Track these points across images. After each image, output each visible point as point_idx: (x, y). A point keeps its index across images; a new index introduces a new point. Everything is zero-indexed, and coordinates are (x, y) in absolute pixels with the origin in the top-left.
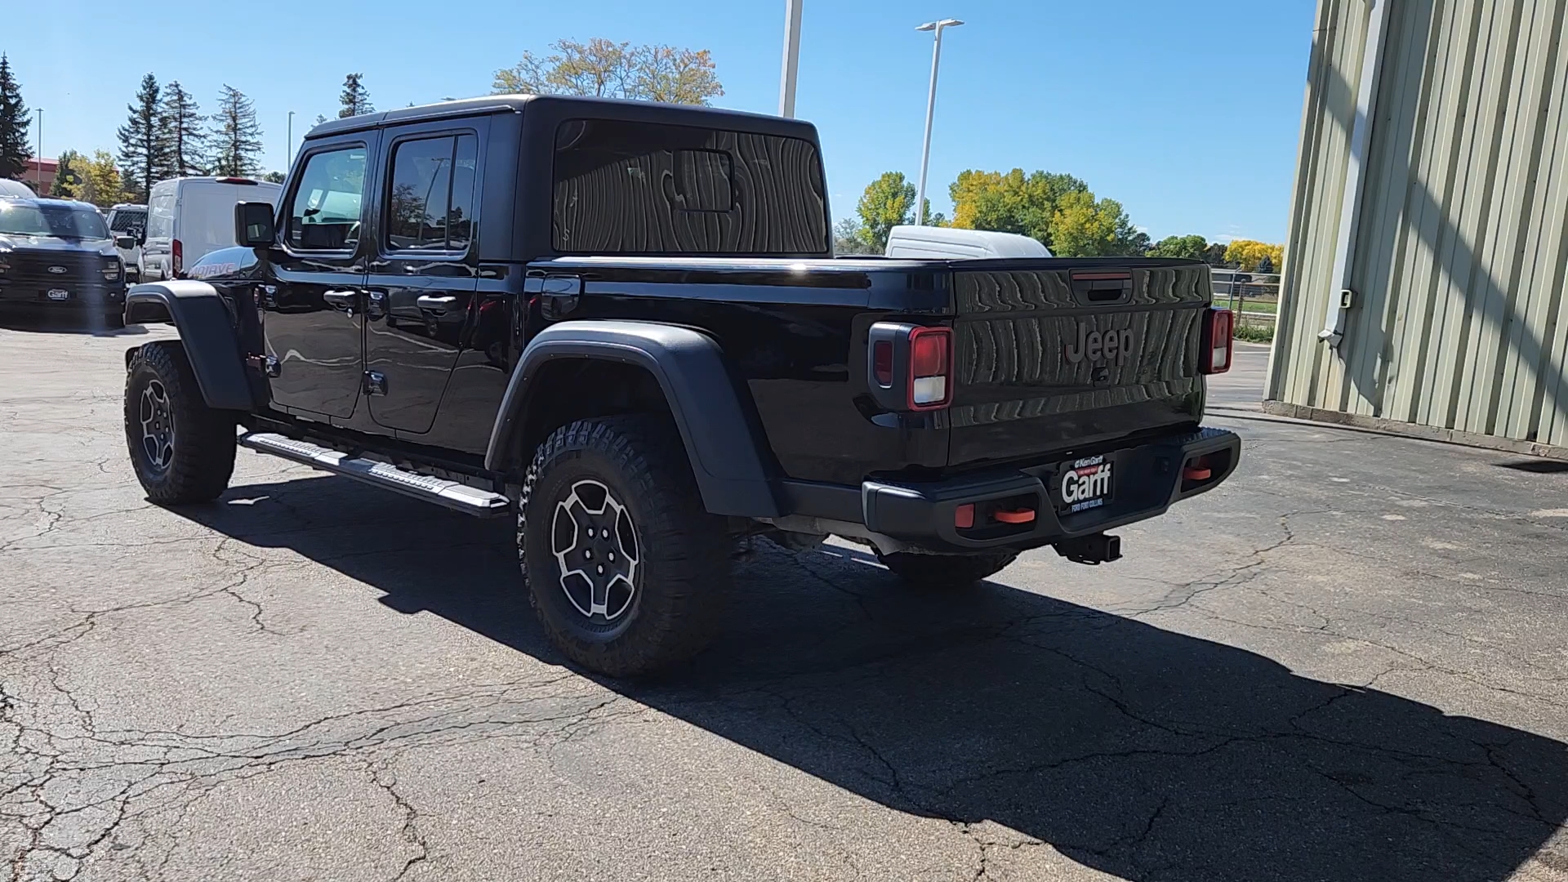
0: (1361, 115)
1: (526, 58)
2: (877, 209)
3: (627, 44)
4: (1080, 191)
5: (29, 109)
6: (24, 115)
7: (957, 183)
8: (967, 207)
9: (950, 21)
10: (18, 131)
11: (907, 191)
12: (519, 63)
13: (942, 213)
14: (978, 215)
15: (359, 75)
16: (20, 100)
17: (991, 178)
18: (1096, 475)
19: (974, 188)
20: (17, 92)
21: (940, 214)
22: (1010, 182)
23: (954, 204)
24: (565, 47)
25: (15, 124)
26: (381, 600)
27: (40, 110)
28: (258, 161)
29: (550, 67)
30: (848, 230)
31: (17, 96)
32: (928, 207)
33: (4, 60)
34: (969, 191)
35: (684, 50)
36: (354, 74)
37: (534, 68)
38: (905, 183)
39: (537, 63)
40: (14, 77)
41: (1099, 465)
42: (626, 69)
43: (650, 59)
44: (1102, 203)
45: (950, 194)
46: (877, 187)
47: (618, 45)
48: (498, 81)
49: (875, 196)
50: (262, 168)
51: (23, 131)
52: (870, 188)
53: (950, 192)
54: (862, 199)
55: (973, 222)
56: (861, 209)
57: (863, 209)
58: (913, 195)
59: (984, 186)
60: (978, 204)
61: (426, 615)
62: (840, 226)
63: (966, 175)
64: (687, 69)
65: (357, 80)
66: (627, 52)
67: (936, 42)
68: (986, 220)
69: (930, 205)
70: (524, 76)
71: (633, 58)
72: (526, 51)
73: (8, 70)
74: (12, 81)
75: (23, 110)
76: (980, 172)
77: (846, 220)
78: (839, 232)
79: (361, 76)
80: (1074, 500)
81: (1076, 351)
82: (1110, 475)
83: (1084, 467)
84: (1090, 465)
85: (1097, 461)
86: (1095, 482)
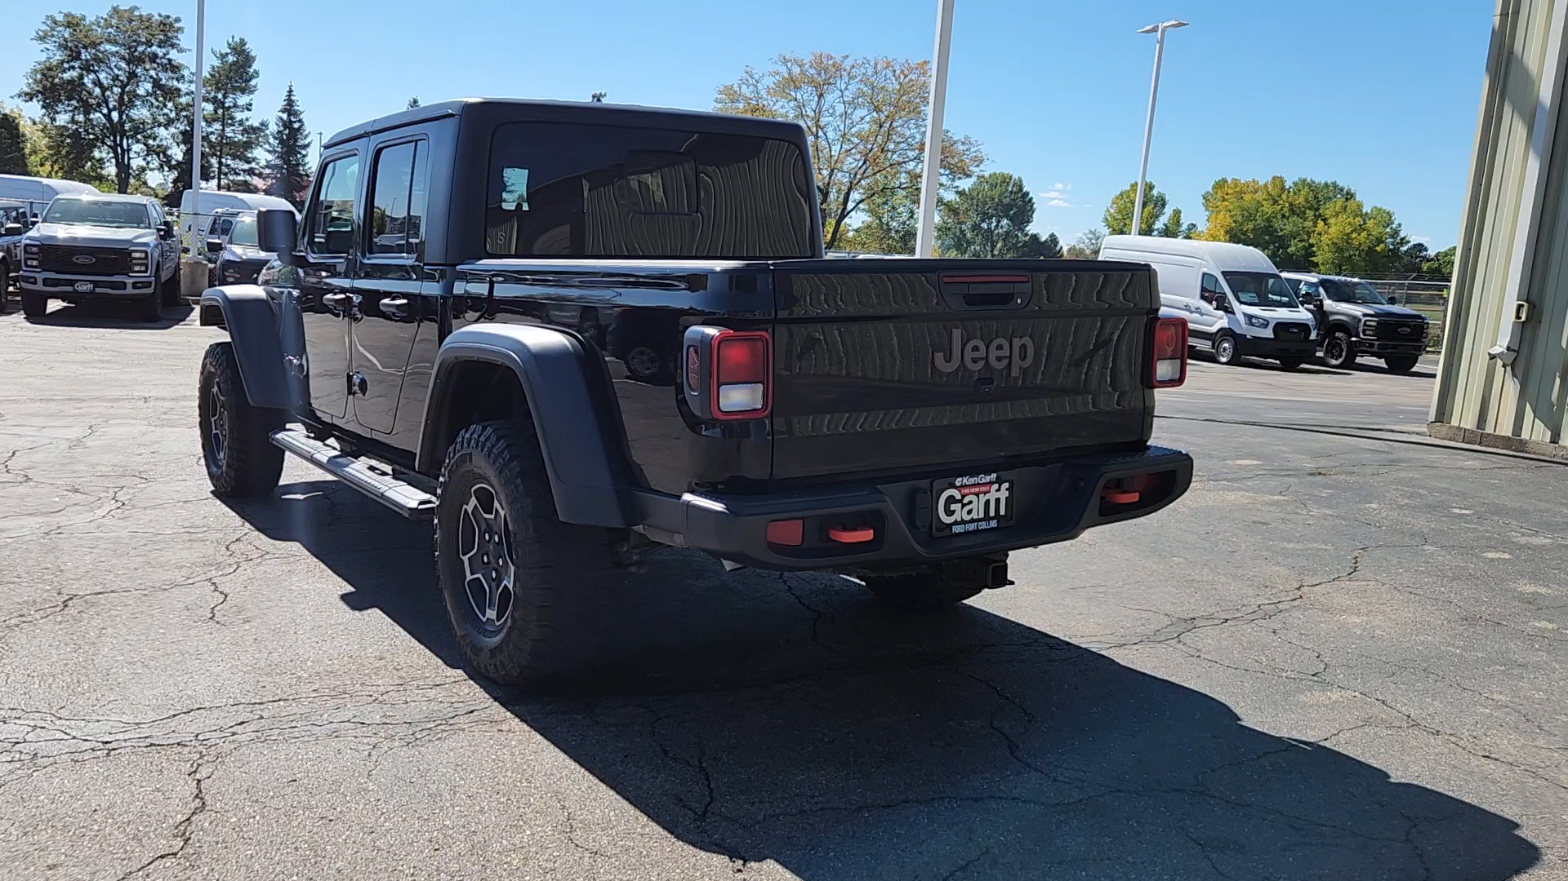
0: (1543, 107)
1: (747, 73)
2: (1125, 219)
3: (847, 56)
4: (1347, 199)
5: (310, 133)
6: (305, 138)
7: (1211, 191)
8: (1221, 216)
9: (1174, 22)
10: (300, 153)
11: (1157, 201)
12: (740, 78)
13: (1194, 223)
14: (1233, 225)
15: (603, 93)
16: (303, 125)
17: (1248, 187)
18: (988, 494)
19: (1229, 196)
20: (301, 117)
21: (1192, 224)
22: (1270, 189)
23: (1207, 213)
24: (785, 61)
25: (298, 146)
26: (344, 597)
27: (321, 134)
28: (509, 178)
29: (769, 81)
30: (1093, 241)
31: (300, 121)
32: (1179, 217)
33: (290, 89)
34: (1224, 200)
35: (904, 61)
36: (598, 93)
37: (754, 82)
38: (1155, 192)
39: (757, 77)
40: (298, 104)
41: (991, 483)
42: (847, 81)
43: (870, 71)
44: (1372, 211)
45: (1203, 204)
46: (1125, 197)
47: (838, 59)
48: (721, 96)
49: (1123, 207)
50: (512, 184)
51: (304, 152)
52: (1117, 198)
53: (1204, 201)
54: (1108, 210)
55: (1227, 232)
56: (1107, 219)
57: (1109, 219)
58: (1164, 205)
59: (1240, 195)
60: (1233, 213)
61: (376, 613)
62: (1084, 237)
63: (1220, 184)
64: (907, 80)
65: (602, 99)
66: (847, 64)
67: (1158, 45)
68: (1242, 230)
69: (1182, 215)
70: (745, 90)
71: (853, 70)
72: (747, 66)
73: (293, 98)
74: (296, 108)
75: (306, 132)
76: (1236, 180)
77: (1091, 232)
78: (1084, 243)
79: (605, 95)
80: (956, 521)
81: (948, 359)
82: (1007, 495)
83: (969, 485)
84: (978, 484)
85: (988, 479)
86: (987, 502)
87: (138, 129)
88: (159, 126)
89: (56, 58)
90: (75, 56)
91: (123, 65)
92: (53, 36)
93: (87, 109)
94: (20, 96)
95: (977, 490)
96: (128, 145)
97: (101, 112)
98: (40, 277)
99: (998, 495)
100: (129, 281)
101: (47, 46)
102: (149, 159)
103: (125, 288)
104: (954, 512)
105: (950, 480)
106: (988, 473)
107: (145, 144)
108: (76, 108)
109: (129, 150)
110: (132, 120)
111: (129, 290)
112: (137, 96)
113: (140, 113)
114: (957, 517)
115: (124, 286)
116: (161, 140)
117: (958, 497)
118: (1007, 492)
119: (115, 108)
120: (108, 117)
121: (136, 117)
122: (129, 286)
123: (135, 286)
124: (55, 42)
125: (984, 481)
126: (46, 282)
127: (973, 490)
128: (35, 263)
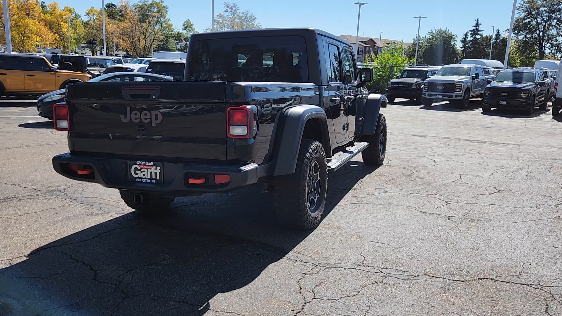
41: (152, 166)
81: (125, 117)
82: (160, 171)
83: (142, 165)
84: (146, 165)
85: (150, 164)
86: (151, 173)
87: (550, 38)
88: (559, 36)
89: (522, 15)
90: (530, 13)
91: (547, 14)
92: (522, 8)
93: (532, 32)
94: (506, 31)
95: (147, 167)
96: (545, 44)
97: (536, 33)
98: (427, 93)
99: (156, 171)
100: (454, 95)
101: (519, 12)
102: (552, 49)
103: (452, 97)
104: (138, 173)
105: (135, 161)
106: (150, 161)
107: (551, 44)
108: (527, 32)
109: (544, 47)
110: (548, 35)
111: (454, 98)
112: (552, 26)
113: (553, 32)
114: (139, 175)
115: (451, 96)
116: (559, 41)
117: (139, 168)
118: (160, 170)
119: (541, 31)
120: (539, 35)
121: (549, 34)
122: (454, 96)
123: (456, 96)
124: (523, 10)
125: (148, 164)
126: (429, 95)
127: (145, 167)
128: (427, 89)
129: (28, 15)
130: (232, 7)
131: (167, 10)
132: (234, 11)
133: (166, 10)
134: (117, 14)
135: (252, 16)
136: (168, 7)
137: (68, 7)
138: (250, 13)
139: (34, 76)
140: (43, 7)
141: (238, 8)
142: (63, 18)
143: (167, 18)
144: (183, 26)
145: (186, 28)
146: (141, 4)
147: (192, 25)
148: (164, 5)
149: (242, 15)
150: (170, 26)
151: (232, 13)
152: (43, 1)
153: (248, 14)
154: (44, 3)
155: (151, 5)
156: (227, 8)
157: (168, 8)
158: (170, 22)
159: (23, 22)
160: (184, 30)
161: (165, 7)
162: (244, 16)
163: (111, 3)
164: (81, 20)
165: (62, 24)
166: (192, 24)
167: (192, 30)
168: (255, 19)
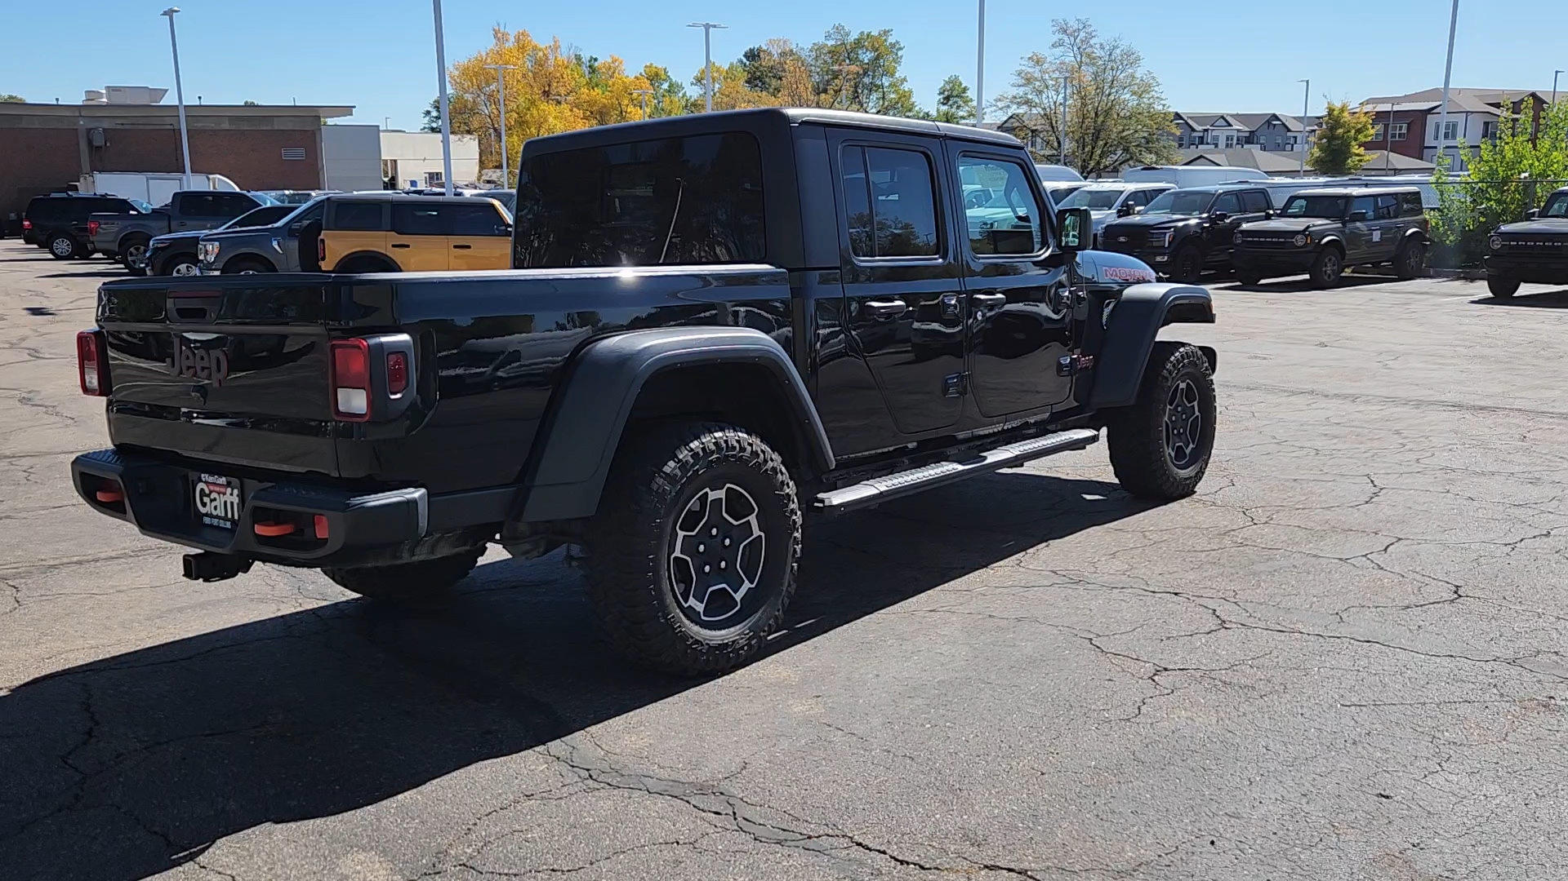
18: (225, 496)
41: (226, 486)
80: (207, 513)
83: (210, 483)
84: (216, 484)
86: (225, 502)
95: (217, 489)
99: (231, 499)
104: (206, 504)
105: (200, 474)
106: (220, 475)
114: (208, 509)
117: (207, 491)
118: (237, 499)
125: (219, 482)
127: (214, 488)
129: (546, 94)
130: (1074, 31)
131: (900, 53)
132: (1082, 41)
133: (897, 54)
134: (771, 75)
135: (1128, 54)
136: (902, 46)
137: (654, 65)
138: (1124, 45)
139: (469, 247)
140: (592, 70)
141: (1093, 34)
142: (632, 94)
143: (897, 75)
144: (940, 94)
145: (947, 98)
146: (830, 43)
147: (965, 90)
148: (891, 40)
149: (1098, 53)
150: (907, 95)
151: (1075, 49)
152: (594, 57)
153: (1115, 47)
154: (596, 60)
155: (858, 43)
156: (1061, 36)
157: (901, 49)
158: (906, 87)
159: (535, 112)
160: (944, 104)
161: (893, 45)
162: (1103, 54)
163: (757, 46)
164: (684, 95)
165: (629, 110)
166: (963, 86)
167: (963, 105)
168: (1138, 59)
